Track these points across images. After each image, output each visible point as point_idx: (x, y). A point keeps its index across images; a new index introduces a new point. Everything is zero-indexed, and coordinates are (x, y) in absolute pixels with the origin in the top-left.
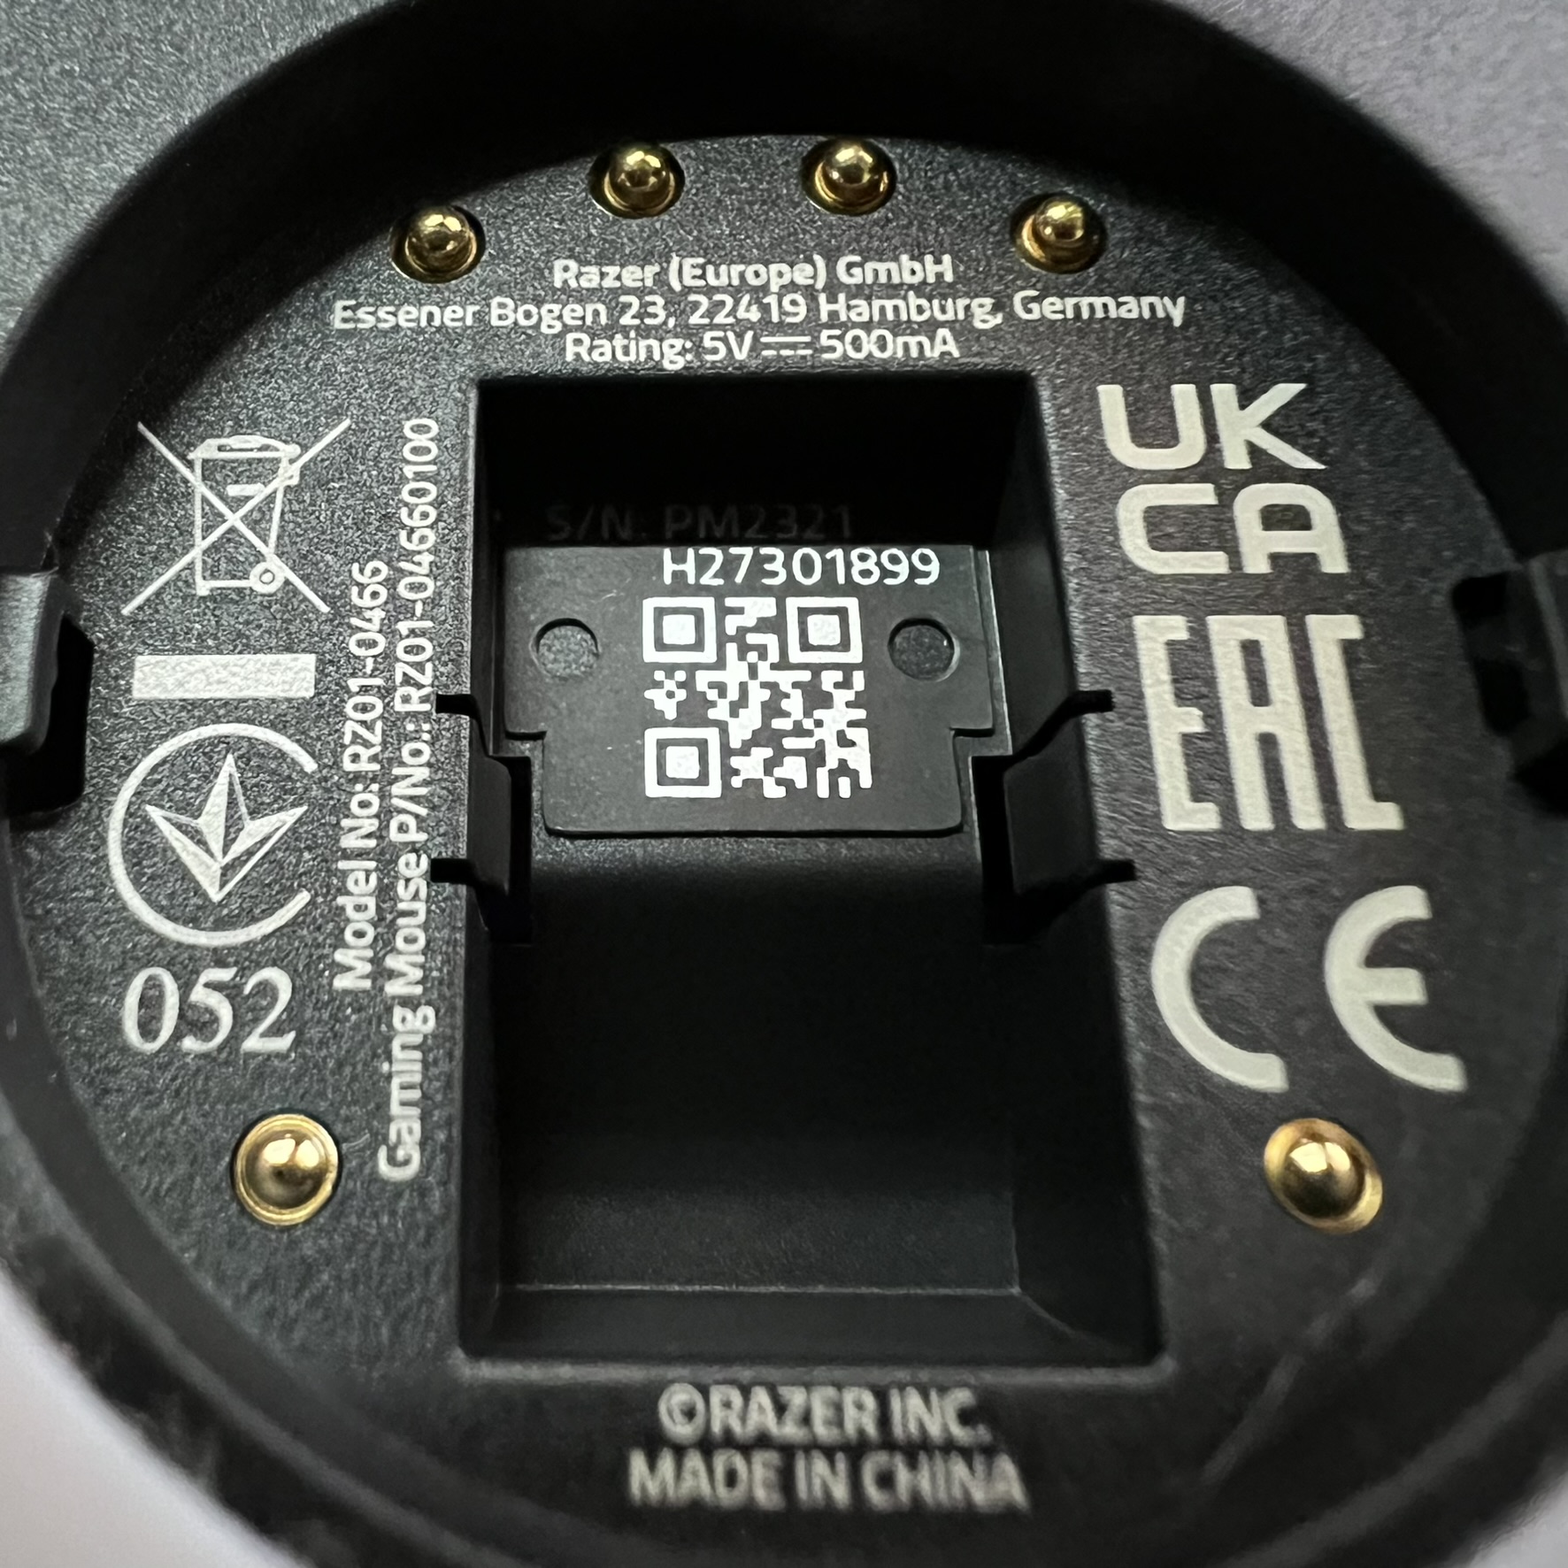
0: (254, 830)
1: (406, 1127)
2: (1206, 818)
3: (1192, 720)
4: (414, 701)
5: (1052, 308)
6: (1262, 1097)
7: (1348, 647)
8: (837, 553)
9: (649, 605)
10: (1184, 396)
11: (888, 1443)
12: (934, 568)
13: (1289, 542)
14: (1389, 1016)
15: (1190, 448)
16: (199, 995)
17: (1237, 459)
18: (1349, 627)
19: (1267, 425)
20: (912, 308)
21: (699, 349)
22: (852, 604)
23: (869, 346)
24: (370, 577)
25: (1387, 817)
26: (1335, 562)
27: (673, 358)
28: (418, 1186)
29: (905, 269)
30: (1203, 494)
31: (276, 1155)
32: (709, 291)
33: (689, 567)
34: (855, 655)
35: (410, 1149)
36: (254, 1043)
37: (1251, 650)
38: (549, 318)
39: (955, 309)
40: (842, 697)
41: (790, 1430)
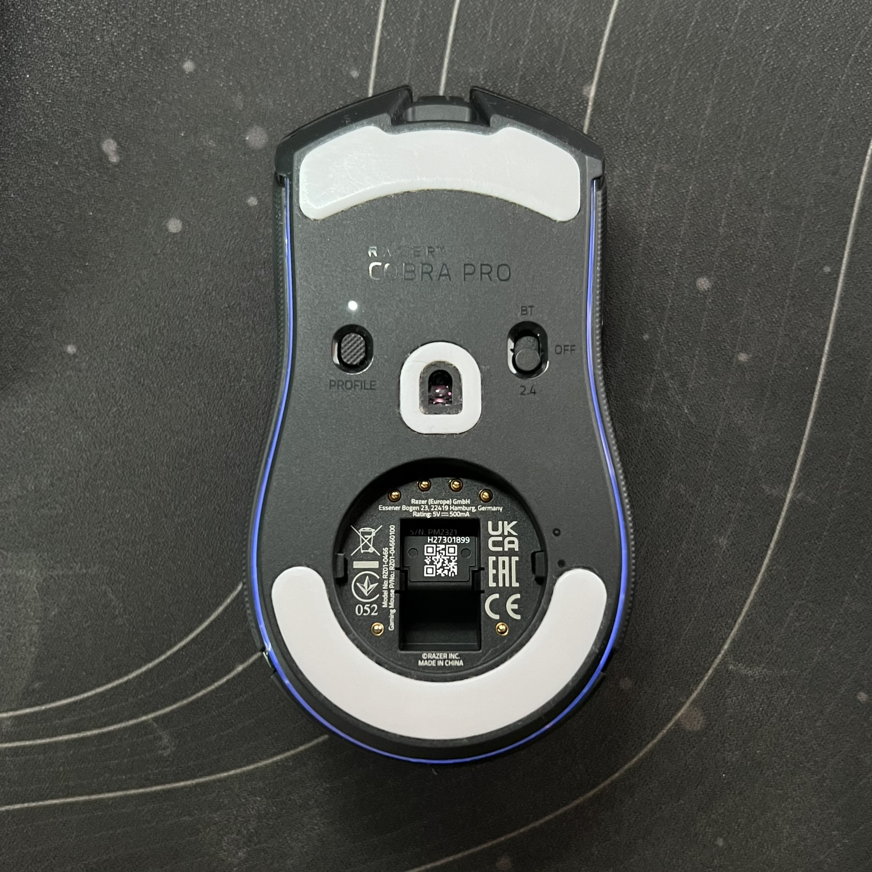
0: (371, 586)
1: (392, 624)
2: (494, 585)
3: (495, 572)
4: (392, 568)
5: (483, 509)
6: (497, 620)
7: (516, 561)
8: (454, 538)
9: (426, 546)
10: (500, 523)
11: (448, 659)
12: (469, 540)
13: (511, 546)
14: (513, 610)
15: (499, 532)
16: (365, 608)
17: (506, 533)
18: (517, 558)
19: (511, 528)
20: (464, 508)
21: (432, 515)
22: (456, 546)
23: (457, 515)
24: (385, 550)
25: (517, 585)
26: (517, 549)
27: (428, 516)
28: (394, 631)
29: (463, 502)
30: (501, 539)
31: (376, 628)
32: (434, 505)
33: (432, 540)
34: (456, 554)
35: (393, 627)
36: (373, 614)
37: (504, 562)
38: (411, 509)
39: (470, 508)
40: (453, 561)
41: (437, 658)
